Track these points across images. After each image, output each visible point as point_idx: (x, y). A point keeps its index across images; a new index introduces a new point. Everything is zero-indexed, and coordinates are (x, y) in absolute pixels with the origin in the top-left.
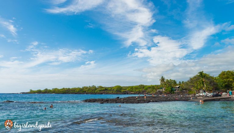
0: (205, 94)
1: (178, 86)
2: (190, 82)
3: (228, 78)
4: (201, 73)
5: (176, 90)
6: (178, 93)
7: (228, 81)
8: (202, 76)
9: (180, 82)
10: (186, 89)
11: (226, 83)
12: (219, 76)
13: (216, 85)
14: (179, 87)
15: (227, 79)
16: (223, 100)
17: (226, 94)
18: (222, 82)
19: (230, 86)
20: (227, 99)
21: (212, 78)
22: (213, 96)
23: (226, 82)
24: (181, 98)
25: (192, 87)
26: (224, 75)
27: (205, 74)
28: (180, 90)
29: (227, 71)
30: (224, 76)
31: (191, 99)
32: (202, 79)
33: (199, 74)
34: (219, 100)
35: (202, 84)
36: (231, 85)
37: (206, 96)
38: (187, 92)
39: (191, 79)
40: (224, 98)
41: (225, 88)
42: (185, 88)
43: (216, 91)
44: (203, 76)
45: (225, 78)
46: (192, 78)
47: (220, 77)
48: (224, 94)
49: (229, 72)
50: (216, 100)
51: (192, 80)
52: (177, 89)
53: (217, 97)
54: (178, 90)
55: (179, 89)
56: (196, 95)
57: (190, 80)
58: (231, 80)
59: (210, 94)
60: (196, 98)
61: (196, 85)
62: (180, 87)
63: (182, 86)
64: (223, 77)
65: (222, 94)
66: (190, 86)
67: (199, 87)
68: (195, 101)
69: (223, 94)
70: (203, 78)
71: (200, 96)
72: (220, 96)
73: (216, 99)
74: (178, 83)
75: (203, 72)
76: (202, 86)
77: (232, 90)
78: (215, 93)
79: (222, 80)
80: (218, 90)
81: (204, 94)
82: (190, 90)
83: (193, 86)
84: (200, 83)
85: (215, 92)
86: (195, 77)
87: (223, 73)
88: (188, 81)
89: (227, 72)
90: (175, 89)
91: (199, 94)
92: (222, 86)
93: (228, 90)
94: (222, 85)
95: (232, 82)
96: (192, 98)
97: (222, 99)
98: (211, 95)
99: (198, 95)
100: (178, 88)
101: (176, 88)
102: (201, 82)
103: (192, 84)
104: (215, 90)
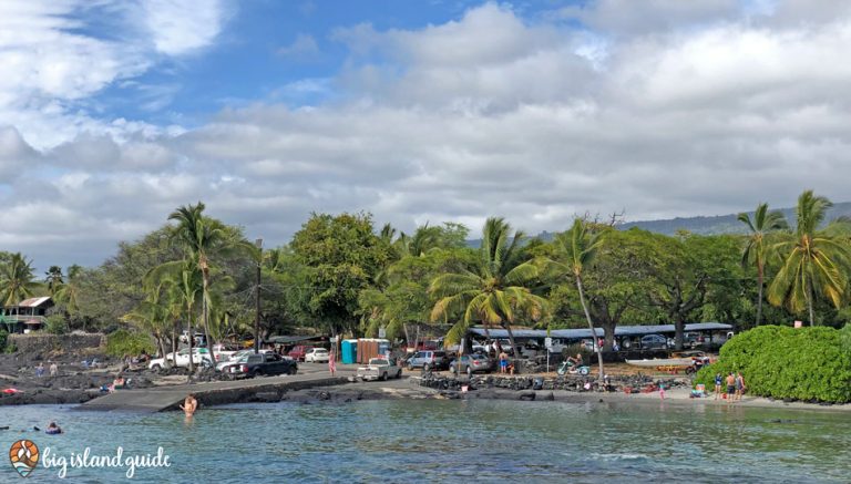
0: (208, 356)
1: (41, 295)
2: (120, 276)
3: (339, 257)
4: (190, 217)
5: (21, 326)
6: (32, 346)
7: (342, 276)
8: (195, 237)
9: (54, 270)
10: (88, 324)
11: (328, 292)
12: (294, 245)
13: (273, 297)
14: (49, 303)
15: (335, 264)
16: (302, 393)
17: (326, 356)
18: (309, 280)
19: (348, 308)
20: (324, 390)
21: (253, 250)
22: (251, 372)
23: (328, 284)
24: (48, 382)
25: (129, 309)
26: (321, 238)
27: (216, 225)
28: (50, 326)
29: (336, 214)
30: (321, 244)
31: (111, 389)
32: (192, 255)
33: (176, 223)
34: (279, 395)
35: (192, 288)
36: (354, 301)
37: (212, 372)
38: (96, 343)
39: (127, 252)
40: (308, 385)
41: (323, 319)
42: (82, 315)
43: (271, 339)
44: (200, 235)
45: (325, 260)
46: (132, 243)
47: (299, 251)
48: (313, 356)
49: (347, 221)
50: (259, 395)
51: (133, 262)
52: (32, 319)
53: (271, 374)
54: (36, 327)
55: (41, 319)
56: (153, 362)
57: (120, 260)
58: (356, 270)
59: (234, 360)
60: (148, 383)
61: (152, 297)
62: (55, 309)
63: (67, 299)
64: (313, 253)
65: (303, 360)
66: (116, 299)
67: (172, 308)
68: (132, 402)
69: (309, 356)
70: (196, 248)
71: (176, 369)
72: (290, 368)
73: (263, 389)
74: (39, 276)
75: (203, 214)
76: (191, 300)
77: (358, 335)
78: (264, 351)
79: (306, 270)
80: (286, 334)
81: (197, 359)
82: (116, 330)
83: (136, 301)
84: (182, 285)
85: (265, 344)
86: (153, 241)
87: (318, 230)
88: (108, 266)
89: (336, 221)
90: (17, 318)
91: (170, 356)
92: (305, 309)
93: (339, 330)
94: (309, 298)
95: (357, 283)
96: (116, 383)
97: (296, 386)
98: (237, 366)
99: (161, 362)
100: (41, 310)
101: (25, 310)
102: (185, 274)
103: (131, 288)
104: (271, 331)
